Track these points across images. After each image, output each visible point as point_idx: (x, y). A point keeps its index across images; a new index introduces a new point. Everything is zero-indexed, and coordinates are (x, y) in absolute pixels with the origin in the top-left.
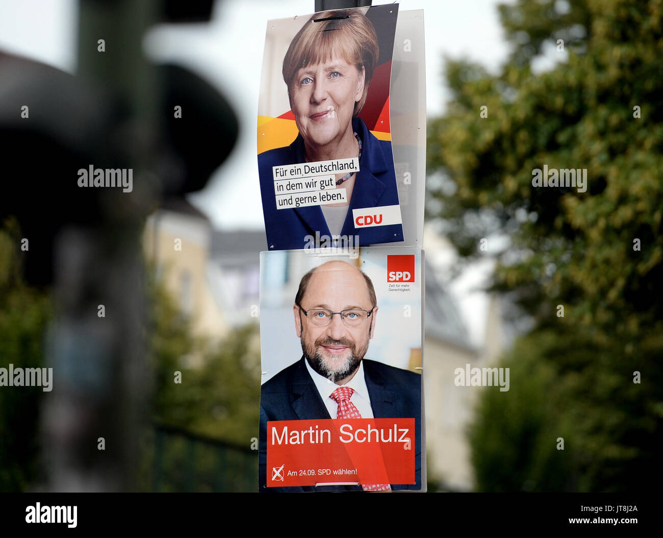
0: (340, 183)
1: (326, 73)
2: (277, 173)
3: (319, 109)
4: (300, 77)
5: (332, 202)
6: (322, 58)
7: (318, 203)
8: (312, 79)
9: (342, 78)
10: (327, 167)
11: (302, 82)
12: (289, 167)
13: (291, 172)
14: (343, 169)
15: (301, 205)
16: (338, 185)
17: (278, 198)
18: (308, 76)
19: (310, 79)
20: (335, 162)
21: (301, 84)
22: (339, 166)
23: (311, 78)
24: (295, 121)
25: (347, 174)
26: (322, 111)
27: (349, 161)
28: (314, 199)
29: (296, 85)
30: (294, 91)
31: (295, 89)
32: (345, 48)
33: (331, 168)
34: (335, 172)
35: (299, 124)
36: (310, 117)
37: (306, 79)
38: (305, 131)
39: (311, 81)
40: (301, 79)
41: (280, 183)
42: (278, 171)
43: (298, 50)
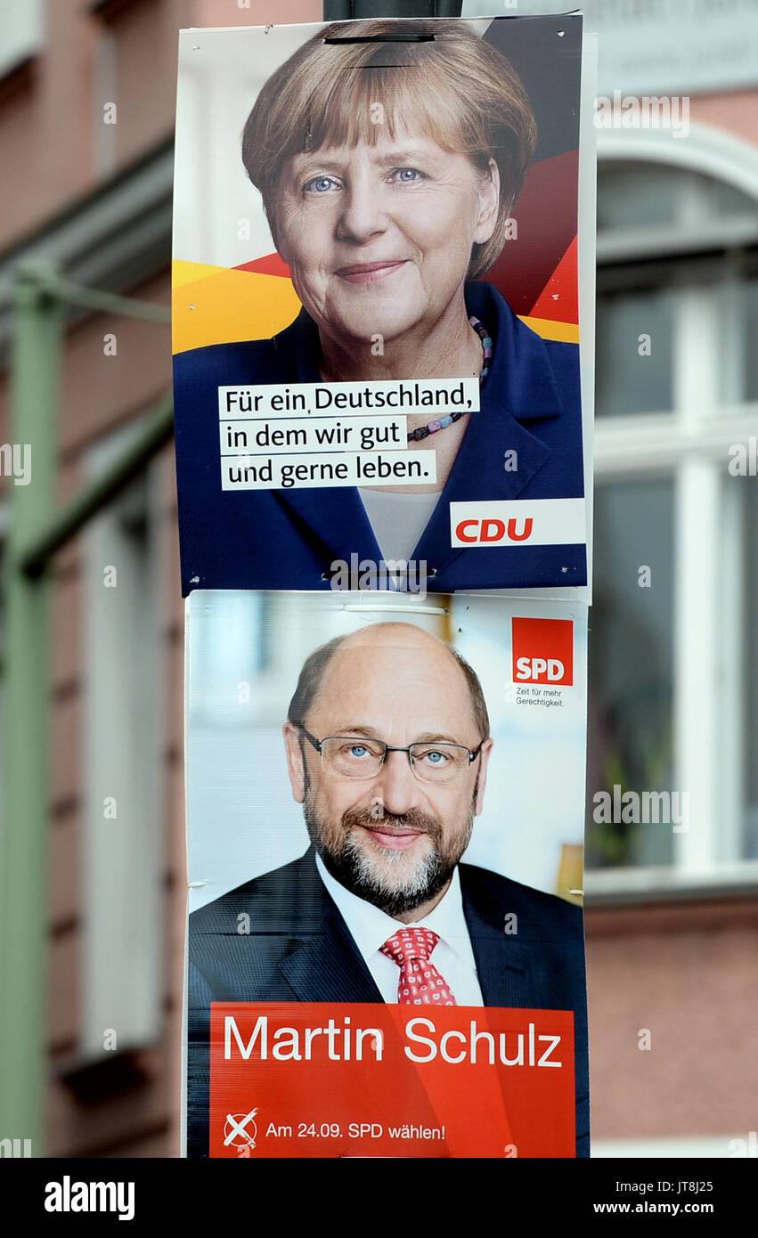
0: (418, 436)
1: (379, 169)
2: (229, 401)
3: (362, 256)
4: (301, 173)
5: (392, 480)
6: (363, 133)
7: (351, 480)
8: (339, 181)
9: (428, 184)
10: (384, 397)
11: (307, 187)
12: (268, 391)
13: (273, 402)
14: (431, 403)
15: (299, 484)
16: (412, 442)
17: (225, 464)
18: (324, 174)
19: (330, 181)
20: (409, 385)
21: (304, 191)
22: (421, 396)
23: (334, 179)
24: (290, 280)
25: (443, 416)
26: (372, 259)
27: (451, 384)
28: (339, 470)
29: (287, 194)
30: (282, 207)
31: (286, 203)
32: (432, 111)
33: (395, 399)
34: (407, 409)
35: (303, 288)
36: (335, 273)
37: (320, 181)
38: (322, 307)
39: (333, 187)
40: (303, 180)
41: (237, 427)
42: (232, 397)
43: (286, 108)
